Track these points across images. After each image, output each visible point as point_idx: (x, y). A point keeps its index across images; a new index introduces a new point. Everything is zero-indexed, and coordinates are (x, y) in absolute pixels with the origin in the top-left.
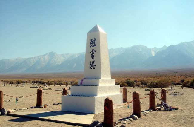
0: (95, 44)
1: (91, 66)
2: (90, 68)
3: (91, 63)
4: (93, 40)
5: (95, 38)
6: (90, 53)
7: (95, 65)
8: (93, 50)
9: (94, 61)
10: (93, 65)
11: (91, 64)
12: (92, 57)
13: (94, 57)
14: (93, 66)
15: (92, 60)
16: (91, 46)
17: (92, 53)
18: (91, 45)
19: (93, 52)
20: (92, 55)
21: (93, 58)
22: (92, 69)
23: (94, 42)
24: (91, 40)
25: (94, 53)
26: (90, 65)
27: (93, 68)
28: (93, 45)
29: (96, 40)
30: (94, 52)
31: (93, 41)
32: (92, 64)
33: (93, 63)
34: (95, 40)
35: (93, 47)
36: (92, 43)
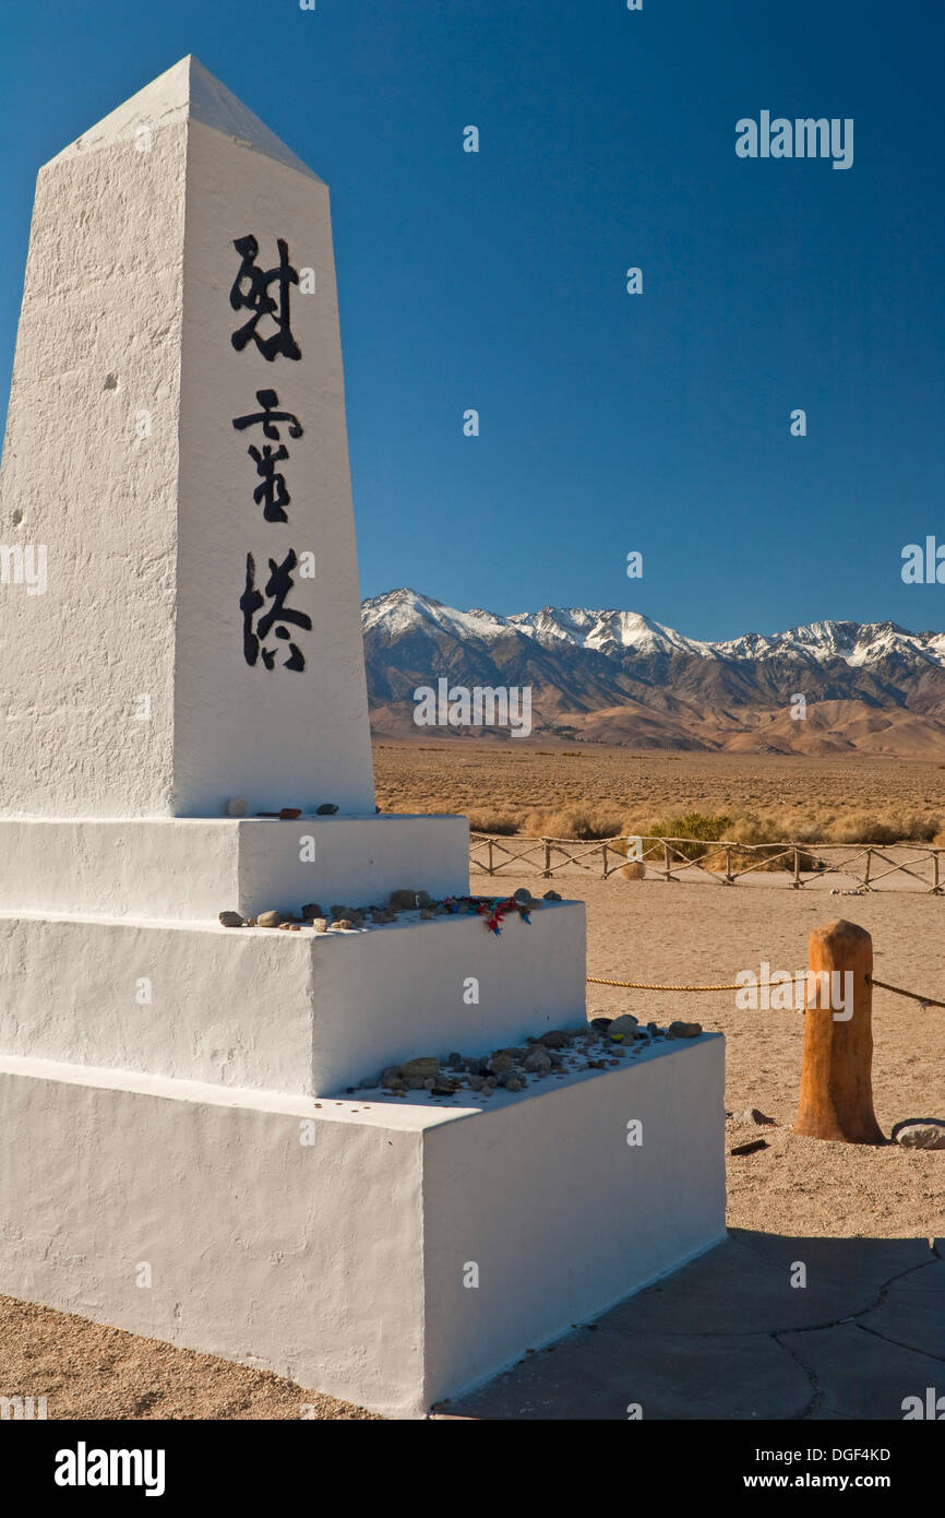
0: (284, 321)
1: (263, 632)
2: (251, 653)
3: (261, 585)
4: (268, 257)
5: (283, 246)
6: (241, 424)
7: (304, 622)
8: (272, 397)
9: (293, 559)
10: (279, 612)
11: (260, 603)
12: (260, 493)
13: (286, 497)
14: (283, 634)
15: (271, 543)
16: (250, 332)
17: (257, 436)
18: (246, 315)
19: (272, 433)
20: (265, 462)
21: (275, 514)
22: (270, 665)
23: (274, 290)
24: (247, 249)
25: (284, 453)
26: (250, 602)
27: (283, 655)
28: (268, 328)
29: (297, 277)
30: (283, 427)
31: (261, 280)
32: (269, 603)
33: (282, 580)
34: (289, 272)
35: (270, 357)
36: (249, 302)
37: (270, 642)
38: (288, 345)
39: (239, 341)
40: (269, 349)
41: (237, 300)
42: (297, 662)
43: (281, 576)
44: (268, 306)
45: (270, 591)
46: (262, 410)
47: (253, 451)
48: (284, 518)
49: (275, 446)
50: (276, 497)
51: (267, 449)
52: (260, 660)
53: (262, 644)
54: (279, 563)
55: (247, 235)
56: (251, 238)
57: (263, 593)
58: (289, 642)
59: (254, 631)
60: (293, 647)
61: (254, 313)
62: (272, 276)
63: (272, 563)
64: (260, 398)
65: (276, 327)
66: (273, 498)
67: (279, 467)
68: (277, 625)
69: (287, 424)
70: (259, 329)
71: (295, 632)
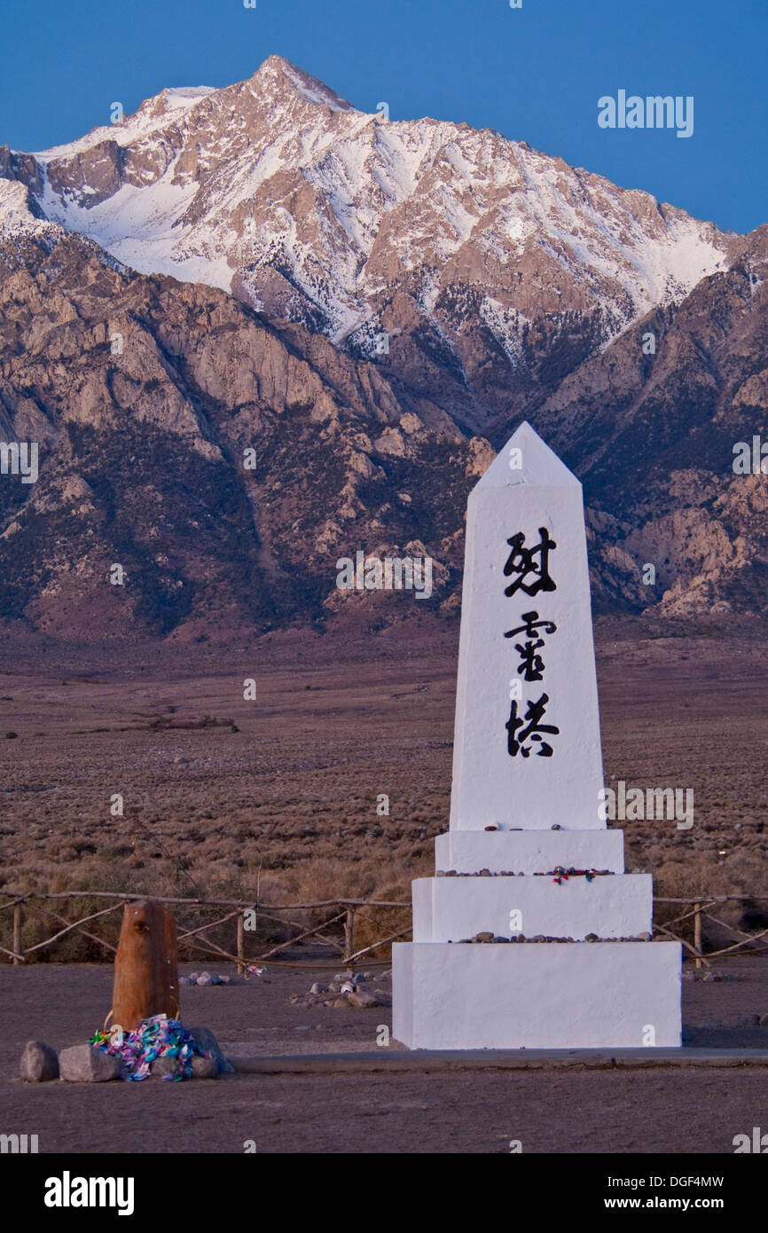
0: (544, 572)
1: (523, 736)
2: (513, 748)
3: (522, 712)
4: (533, 540)
5: (543, 532)
6: (509, 635)
7: (553, 730)
8: (534, 615)
9: (545, 699)
10: (533, 727)
11: (520, 723)
12: (527, 665)
13: (541, 667)
14: (536, 738)
15: (535, 691)
16: (518, 584)
17: (522, 638)
18: (515, 576)
19: (535, 635)
20: (527, 652)
21: (533, 675)
22: (526, 753)
23: (536, 558)
24: (516, 541)
25: (541, 643)
26: (513, 723)
27: (536, 747)
28: (531, 578)
29: (553, 545)
30: (540, 631)
31: (527, 555)
32: (527, 724)
34: (547, 545)
35: (532, 594)
36: (518, 569)
37: (527, 743)
38: (546, 584)
39: (510, 592)
40: (532, 591)
41: (509, 569)
42: (547, 751)
43: (536, 710)
44: (532, 567)
45: (527, 717)
46: (525, 624)
47: (518, 647)
48: (540, 678)
49: (535, 641)
50: (534, 668)
51: (528, 644)
52: (519, 753)
53: (521, 745)
54: (535, 701)
55: (518, 532)
56: (521, 534)
57: (523, 719)
58: (540, 742)
59: (516, 738)
60: (544, 745)
61: (520, 574)
62: (534, 550)
63: (530, 703)
64: (525, 617)
65: (537, 578)
66: (532, 668)
67: (537, 652)
68: (532, 733)
69: (545, 627)
70: (524, 581)
71: (546, 737)
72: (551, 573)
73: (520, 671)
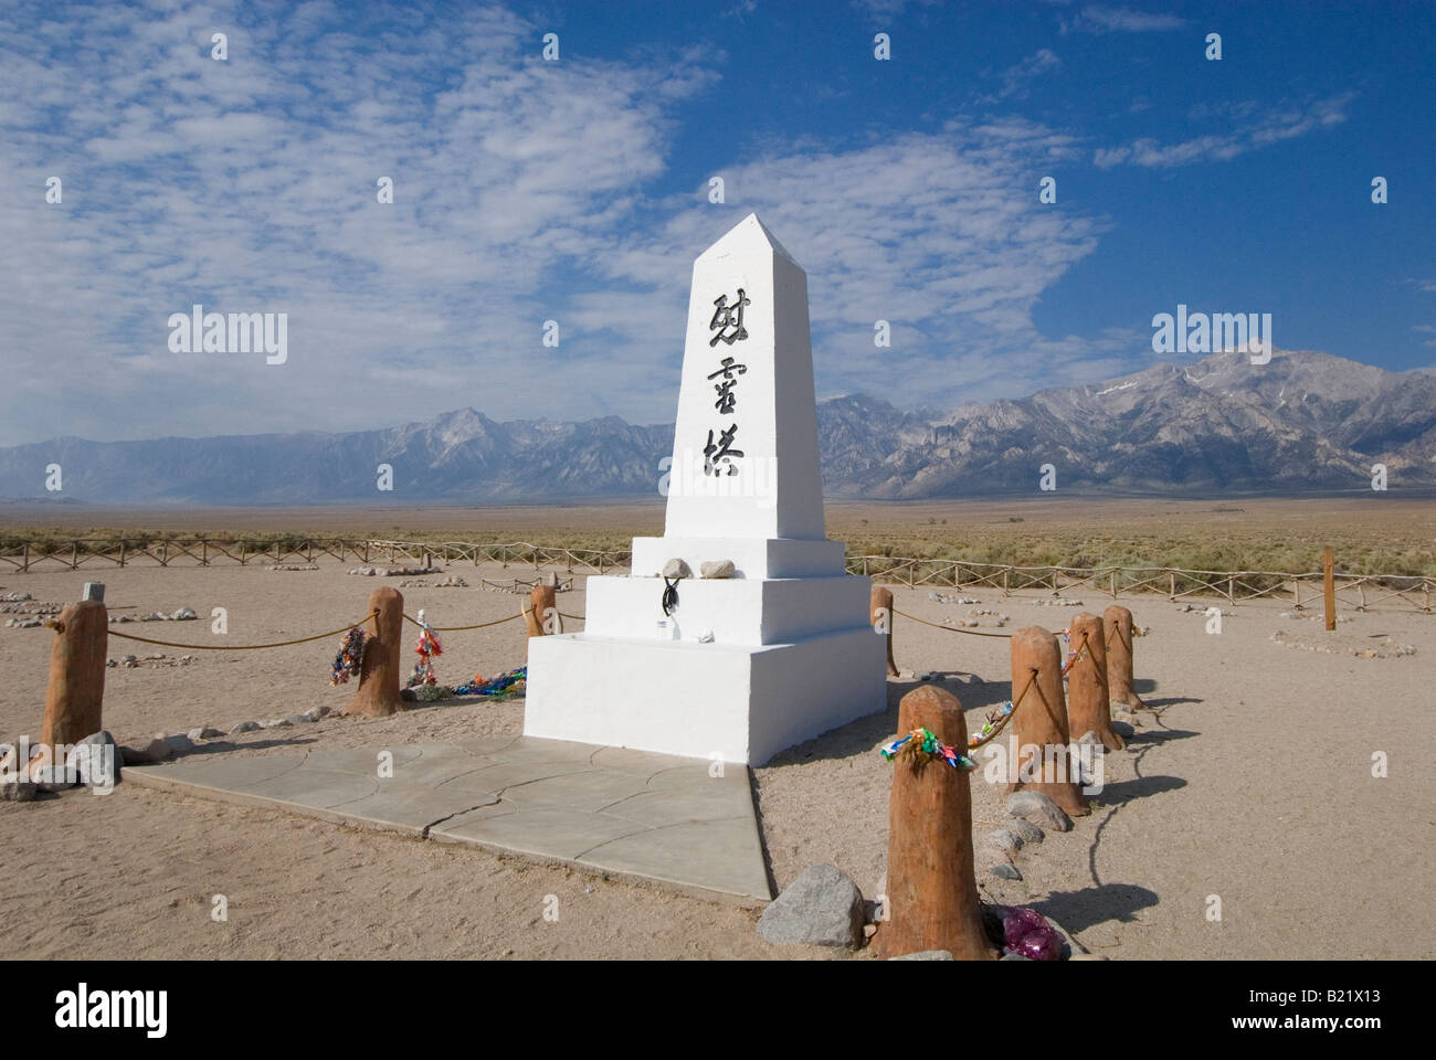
0: (740, 326)
1: (716, 459)
3: (715, 441)
4: (733, 299)
5: (741, 291)
6: (711, 377)
7: (739, 453)
8: (731, 360)
9: (734, 428)
10: (724, 452)
11: (715, 448)
12: (722, 401)
13: (732, 402)
14: (726, 460)
15: (725, 422)
16: (720, 337)
17: (720, 380)
19: (730, 376)
20: (723, 390)
21: (727, 410)
23: (734, 314)
24: (721, 301)
25: (734, 382)
26: (709, 450)
27: (725, 469)
28: (730, 331)
29: (747, 300)
30: (735, 372)
31: (728, 311)
32: (720, 449)
34: (743, 301)
35: (730, 343)
36: (720, 325)
37: (719, 464)
38: (741, 334)
39: (713, 343)
40: (730, 340)
41: (713, 325)
43: (728, 436)
44: (731, 321)
45: (720, 443)
46: (723, 367)
47: (717, 387)
48: (732, 411)
49: (730, 381)
50: (728, 403)
51: (725, 384)
53: (714, 466)
54: (727, 430)
55: (721, 292)
56: (723, 294)
57: (717, 445)
58: (728, 463)
59: (711, 460)
61: (722, 328)
62: (734, 307)
63: (723, 432)
64: (723, 362)
65: (735, 329)
66: (726, 403)
67: (731, 390)
68: (724, 457)
69: (738, 369)
70: (724, 333)
71: (734, 459)
72: (746, 324)
73: (717, 405)
